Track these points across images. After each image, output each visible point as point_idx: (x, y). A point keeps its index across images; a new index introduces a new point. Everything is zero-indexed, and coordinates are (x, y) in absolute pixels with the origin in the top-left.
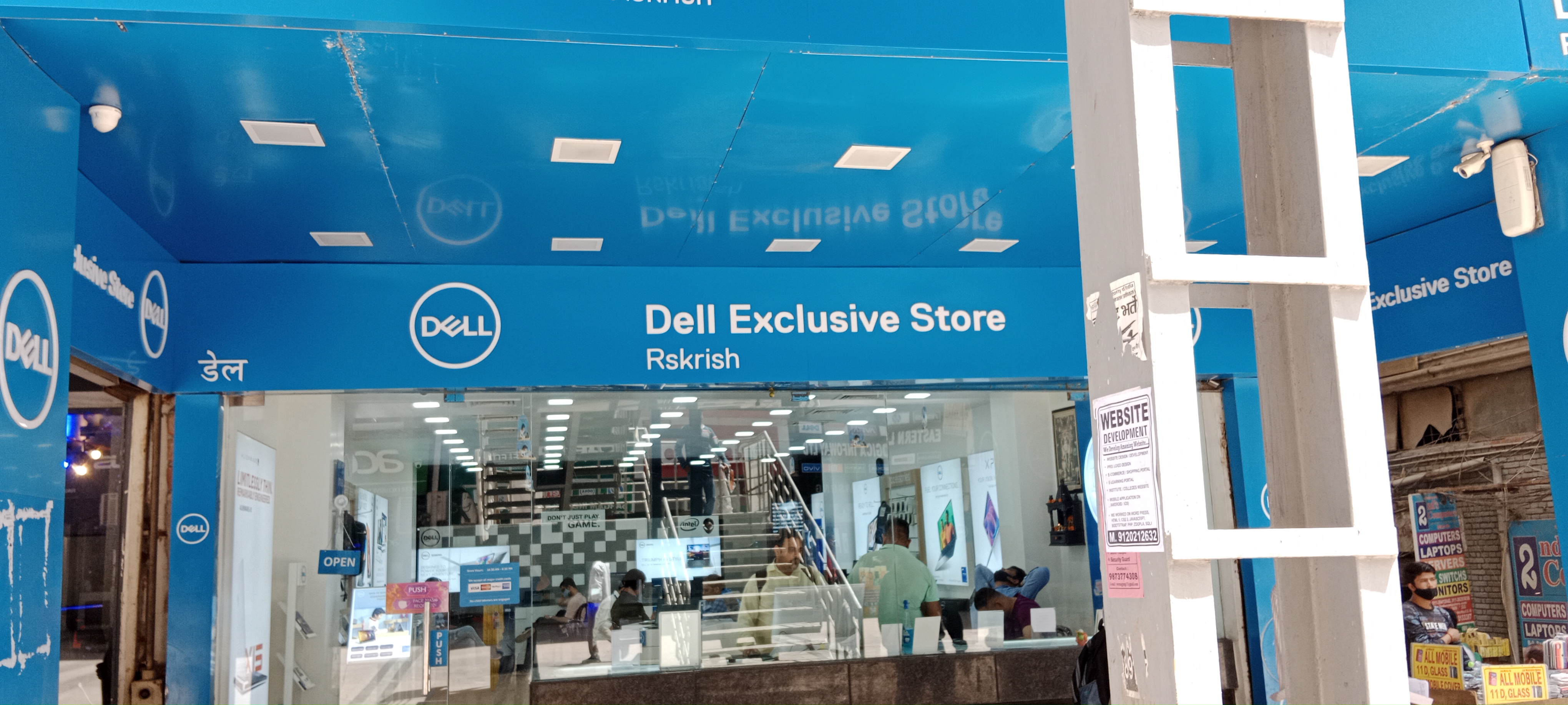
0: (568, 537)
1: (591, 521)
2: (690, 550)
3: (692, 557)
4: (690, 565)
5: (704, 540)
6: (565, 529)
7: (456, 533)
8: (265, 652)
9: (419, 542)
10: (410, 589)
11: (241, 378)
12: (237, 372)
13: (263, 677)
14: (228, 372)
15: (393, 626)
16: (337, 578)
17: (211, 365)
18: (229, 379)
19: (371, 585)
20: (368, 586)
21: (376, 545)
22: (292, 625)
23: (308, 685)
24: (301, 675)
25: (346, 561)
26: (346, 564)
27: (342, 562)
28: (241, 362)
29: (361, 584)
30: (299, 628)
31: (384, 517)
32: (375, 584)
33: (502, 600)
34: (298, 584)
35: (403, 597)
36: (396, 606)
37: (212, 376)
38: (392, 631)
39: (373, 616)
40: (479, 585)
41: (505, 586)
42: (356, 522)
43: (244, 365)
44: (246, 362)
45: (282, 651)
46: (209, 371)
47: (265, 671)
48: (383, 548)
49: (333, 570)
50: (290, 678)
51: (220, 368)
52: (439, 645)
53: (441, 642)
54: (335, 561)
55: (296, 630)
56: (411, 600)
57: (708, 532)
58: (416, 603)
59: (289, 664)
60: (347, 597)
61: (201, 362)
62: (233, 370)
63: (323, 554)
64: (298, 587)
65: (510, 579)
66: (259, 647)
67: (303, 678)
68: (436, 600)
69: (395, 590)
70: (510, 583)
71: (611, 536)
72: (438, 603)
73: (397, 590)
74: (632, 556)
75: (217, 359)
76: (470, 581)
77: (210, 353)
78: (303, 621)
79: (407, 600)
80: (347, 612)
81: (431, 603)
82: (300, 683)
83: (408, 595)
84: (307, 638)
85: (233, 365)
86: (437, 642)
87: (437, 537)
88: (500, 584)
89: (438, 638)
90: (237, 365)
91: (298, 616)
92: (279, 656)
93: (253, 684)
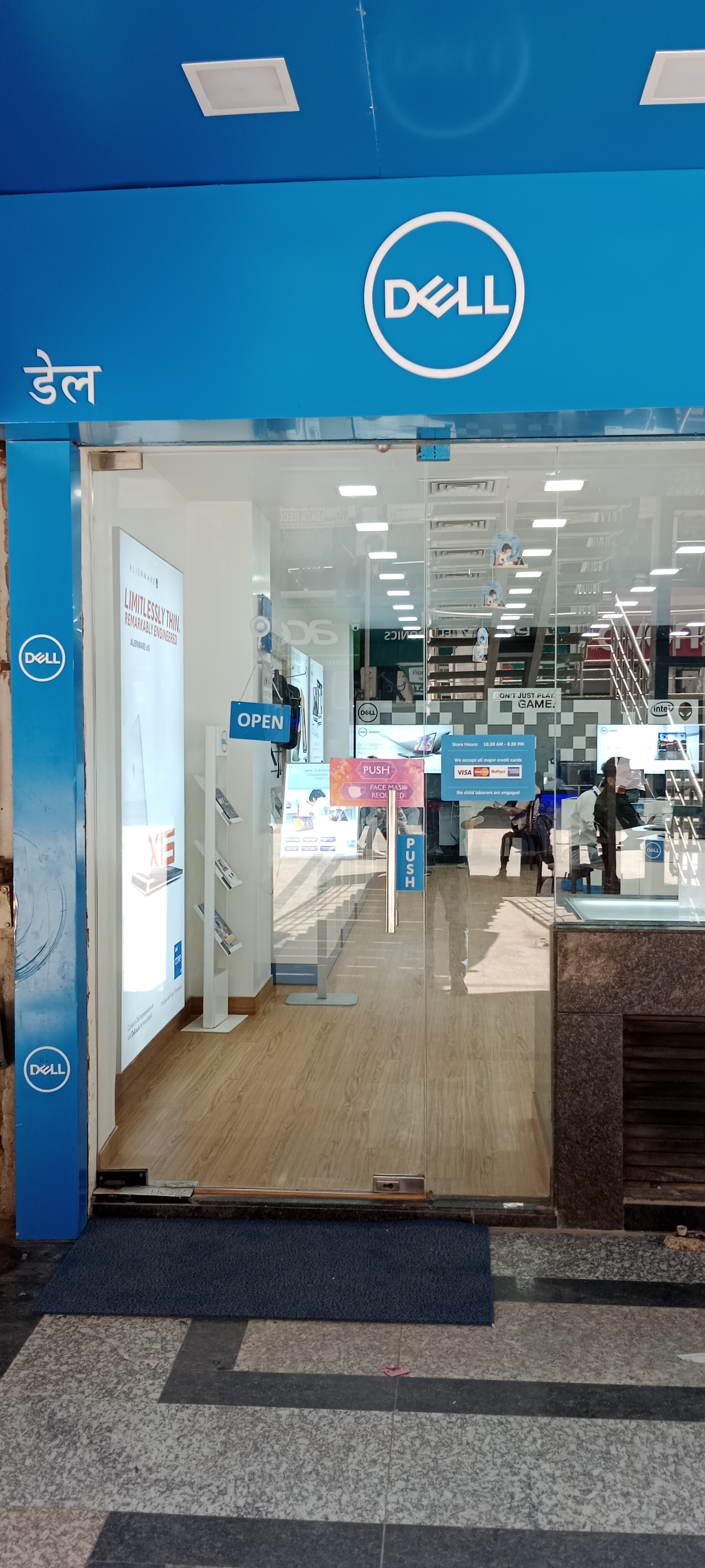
0: (518, 718)
1: (545, 699)
2: (662, 739)
3: (664, 747)
4: (662, 756)
5: (680, 728)
6: (516, 709)
7: (395, 710)
8: (179, 841)
9: (357, 717)
10: (366, 769)
11: (91, 399)
12: (86, 387)
13: (178, 871)
14: (72, 386)
15: (335, 814)
16: (265, 747)
17: (45, 375)
18: (74, 401)
19: (307, 761)
20: (304, 761)
21: (312, 716)
22: (212, 807)
23: (234, 882)
24: (225, 869)
25: (271, 719)
26: (270, 724)
27: (264, 721)
28: (92, 370)
29: (296, 759)
30: (221, 811)
31: (320, 686)
32: (312, 760)
33: (508, 793)
34: (218, 755)
35: (356, 781)
36: (346, 793)
37: (48, 395)
38: (335, 819)
39: (311, 799)
40: (471, 768)
41: (513, 771)
42: (290, 686)
43: (95, 374)
44: (98, 369)
45: (202, 838)
46: (42, 385)
47: (179, 863)
48: (319, 720)
49: (256, 733)
50: (211, 872)
51: (58, 379)
52: (410, 857)
53: (413, 853)
54: (254, 720)
55: (217, 812)
56: (368, 786)
57: (685, 718)
58: (376, 791)
59: (210, 854)
60: (280, 773)
61: (28, 370)
62: (79, 385)
63: (237, 708)
64: (218, 758)
65: (519, 760)
66: (171, 834)
67: (227, 873)
68: (405, 788)
69: (342, 768)
70: (520, 766)
71: (568, 718)
72: (409, 792)
73: (345, 768)
74: (592, 742)
75: (53, 365)
76: (456, 760)
77: (41, 353)
78: (226, 801)
79: (361, 785)
80: (281, 789)
81: (398, 792)
82: (223, 878)
83: (363, 778)
84: (230, 823)
85: (78, 376)
86: (407, 853)
87: (375, 712)
88: (505, 768)
89: (408, 847)
90: (85, 375)
91: (219, 794)
92: (197, 843)
93: (168, 879)
